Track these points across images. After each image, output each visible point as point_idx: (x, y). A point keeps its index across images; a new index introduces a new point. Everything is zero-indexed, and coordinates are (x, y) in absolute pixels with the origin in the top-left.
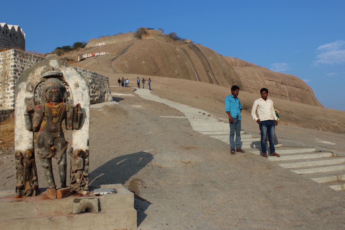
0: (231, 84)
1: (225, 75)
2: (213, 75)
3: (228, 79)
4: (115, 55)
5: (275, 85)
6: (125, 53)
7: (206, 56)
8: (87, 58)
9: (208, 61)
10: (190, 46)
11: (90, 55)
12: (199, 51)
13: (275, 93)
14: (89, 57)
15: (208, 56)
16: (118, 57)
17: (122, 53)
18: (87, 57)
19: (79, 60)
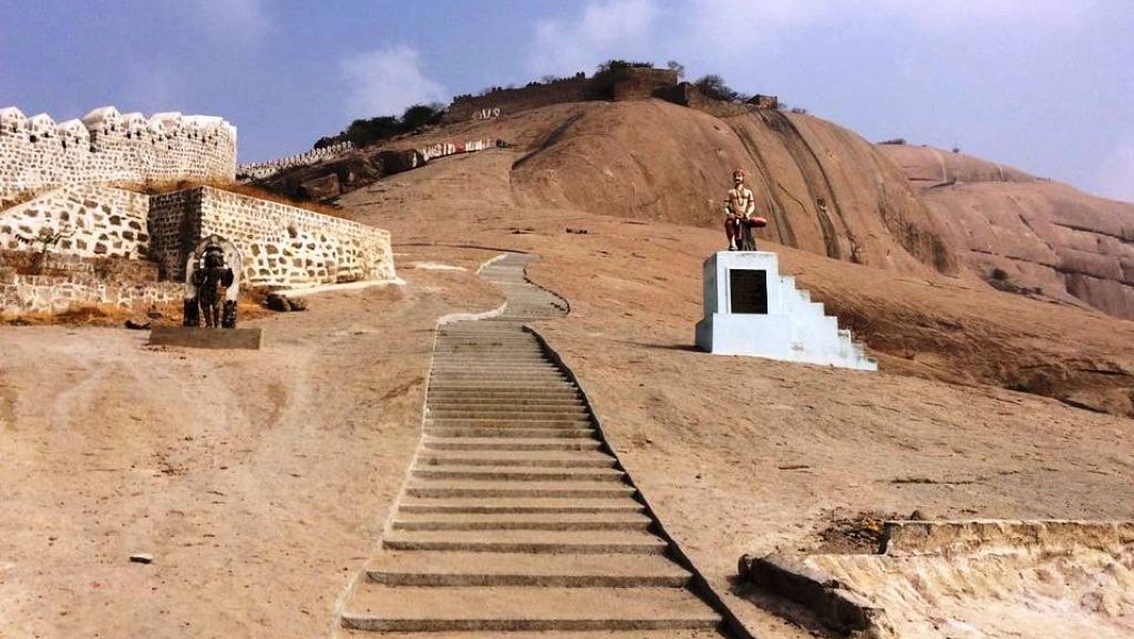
0: (904, 242)
1: (883, 212)
2: (839, 212)
3: (896, 223)
4: (527, 150)
5: (1096, 243)
6: (555, 143)
7: (818, 149)
8: (442, 156)
9: (825, 167)
10: (765, 120)
11: (451, 148)
12: (794, 136)
13: (1094, 272)
14: (447, 155)
15: (827, 151)
16: (531, 155)
17: (545, 146)
18: (439, 154)
19: (415, 164)
